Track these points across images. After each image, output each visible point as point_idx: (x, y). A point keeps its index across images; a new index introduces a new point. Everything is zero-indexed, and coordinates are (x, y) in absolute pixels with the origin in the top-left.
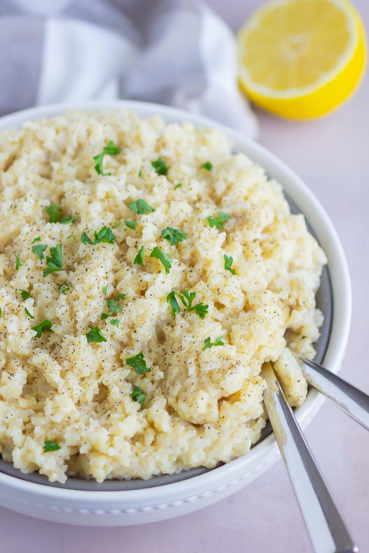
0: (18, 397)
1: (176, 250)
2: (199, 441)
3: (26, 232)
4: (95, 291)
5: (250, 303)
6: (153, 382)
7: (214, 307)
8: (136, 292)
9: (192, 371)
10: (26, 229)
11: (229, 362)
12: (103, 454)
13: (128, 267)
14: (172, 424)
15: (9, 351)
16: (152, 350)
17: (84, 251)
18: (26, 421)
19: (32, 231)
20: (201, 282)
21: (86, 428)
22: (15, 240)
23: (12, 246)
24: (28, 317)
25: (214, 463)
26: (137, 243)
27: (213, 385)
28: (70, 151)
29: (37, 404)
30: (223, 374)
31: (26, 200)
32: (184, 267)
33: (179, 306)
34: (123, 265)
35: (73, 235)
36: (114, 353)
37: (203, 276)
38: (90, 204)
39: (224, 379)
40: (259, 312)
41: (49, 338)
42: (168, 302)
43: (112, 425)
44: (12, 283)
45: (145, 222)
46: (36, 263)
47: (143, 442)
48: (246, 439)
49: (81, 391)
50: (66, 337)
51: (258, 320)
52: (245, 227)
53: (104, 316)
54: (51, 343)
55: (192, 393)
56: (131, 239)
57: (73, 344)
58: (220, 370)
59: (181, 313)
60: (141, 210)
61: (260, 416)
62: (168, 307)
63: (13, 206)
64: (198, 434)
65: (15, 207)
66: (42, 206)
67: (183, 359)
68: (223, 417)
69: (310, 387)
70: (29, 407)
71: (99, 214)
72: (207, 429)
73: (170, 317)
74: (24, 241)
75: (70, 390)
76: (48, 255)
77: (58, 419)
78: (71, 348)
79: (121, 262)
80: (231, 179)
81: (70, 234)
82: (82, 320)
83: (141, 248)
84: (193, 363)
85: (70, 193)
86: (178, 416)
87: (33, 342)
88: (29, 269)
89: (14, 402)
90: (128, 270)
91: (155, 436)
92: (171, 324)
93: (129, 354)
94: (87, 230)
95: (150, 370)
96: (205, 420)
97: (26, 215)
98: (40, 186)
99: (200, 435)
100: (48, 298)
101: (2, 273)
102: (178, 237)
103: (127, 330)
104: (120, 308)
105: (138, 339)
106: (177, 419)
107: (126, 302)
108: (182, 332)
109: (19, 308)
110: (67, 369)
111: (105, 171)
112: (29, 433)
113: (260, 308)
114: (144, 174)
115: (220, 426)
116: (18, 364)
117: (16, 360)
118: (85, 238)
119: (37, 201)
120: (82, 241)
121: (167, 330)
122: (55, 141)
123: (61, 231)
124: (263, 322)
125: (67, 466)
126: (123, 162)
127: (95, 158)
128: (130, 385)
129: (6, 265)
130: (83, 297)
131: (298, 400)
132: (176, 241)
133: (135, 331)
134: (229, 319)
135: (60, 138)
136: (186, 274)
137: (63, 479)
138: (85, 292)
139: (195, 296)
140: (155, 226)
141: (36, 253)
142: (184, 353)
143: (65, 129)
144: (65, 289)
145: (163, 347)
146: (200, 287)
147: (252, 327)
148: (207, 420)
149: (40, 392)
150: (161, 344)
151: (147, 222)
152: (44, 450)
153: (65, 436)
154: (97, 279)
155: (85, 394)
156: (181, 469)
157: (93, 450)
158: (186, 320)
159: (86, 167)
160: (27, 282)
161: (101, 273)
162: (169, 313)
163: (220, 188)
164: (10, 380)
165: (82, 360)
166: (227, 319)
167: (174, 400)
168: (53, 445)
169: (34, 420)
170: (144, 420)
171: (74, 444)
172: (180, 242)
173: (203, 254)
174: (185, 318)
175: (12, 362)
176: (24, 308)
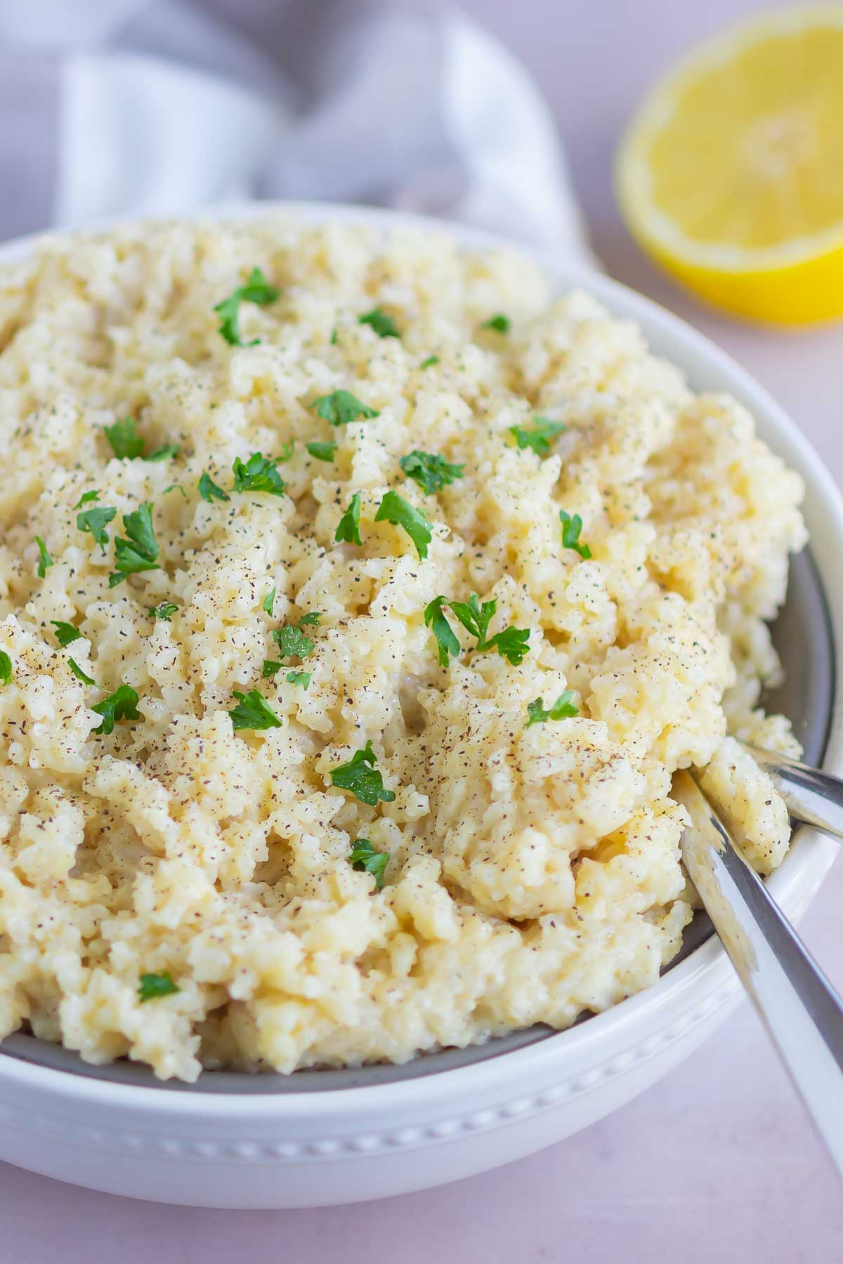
0: (65, 877)
1: (439, 507)
2: (528, 958)
3: (60, 487)
4: (245, 604)
5: (631, 626)
6: (402, 826)
7: (544, 638)
8: (348, 608)
9: (502, 781)
10: (60, 478)
11: (594, 756)
12: (289, 997)
13: (323, 550)
14: (460, 920)
15: (35, 764)
16: (393, 750)
17: (209, 519)
18: (88, 936)
19: (73, 481)
20: (507, 578)
21: (244, 933)
22: (33, 512)
23: (26, 526)
24: (78, 681)
25: (571, 1012)
26: (339, 491)
27: (557, 814)
28: (156, 299)
29: (114, 893)
30: (580, 785)
31: (54, 412)
32: (460, 546)
33: (455, 637)
34: (309, 546)
35: (179, 483)
36: (300, 758)
37: (511, 564)
38: (215, 410)
39: (584, 796)
40: (657, 642)
41: (132, 732)
42: (427, 626)
43: (307, 927)
44: (31, 609)
45: (356, 439)
46: (90, 555)
47: (388, 970)
48: (648, 947)
49: (223, 850)
50: (177, 721)
51: (655, 660)
52: (605, 449)
53: (270, 669)
54: (138, 746)
55: (504, 838)
56: (324, 483)
57: (198, 736)
58: (571, 776)
59: (462, 655)
60: (343, 416)
61: (676, 896)
62: (428, 641)
63: (23, 430)
64: (525, 944)
65: (28, 432)
66: (94, 426)
67: (475, 758)
68: (587, 895)
69: (797, 824)
70: (93, 901)
71: (239, 432)
72: (547, 929)
73: (434, 669)
74: (56, 506)
75: (197, 850)
76: (117, 534)
77: (171, 918)
78: (193, 743)
79: (302, 540)
80: (561, 339)
81: (169, 483)
82: (215, 681)
83: (352, 502)
84: (502, 762)
85: (163, 388)
86: (472, 901)
87: (94, 747)
88: (73, 571)
89: (55, 887)
90: (322, 556)
91: (417, 953)
92: (438, 683)
93: (339, 759)
94: (213, 470)
95: (392, 797)
96: (541, 906)
97: (57, 449)
98: (86, 385)
99: (532, 945)
100: (125, 635)
101: (5, 591)
102: (442, 474)
103: (329, 701)
104: (309, 645)
105: (359, 722)
106: (469, 909)
107: (321, 631)
108: (466, 700)
109: (53, 662)
110: (184, 799)
111: (245, 339)
112: (99, 962)
113: (658, 634)
114: (346, 338)
115: (580, 918)
116: (59, 794)
117: (54, 788)
118: (209, 488)
119: (81, 415)
120: (202, 493)
121: (429, 699)
122: (115, 278)
123: (148, 478)
124: (668, 664)
125: (198, 1038)
126: (289, 318)
127: (218, 309)
128: (344, 838)
129: (14, 568)
130: (213, 624)
131: (771, 852)
132: (438, 483)
133: (350, 701)
134: (582, 665)
135: (128, 271)
136: (467, 565)
137: (191, 1070)
138: (218, 608)
139: (493, 612)
140: (382, 449)
141: (88, 531)
142: (478, 741)
143: (139, 248)
144: (168, 608)
145: (422, 741)
146: (504, 589)
147: (643, 677)
148: (547, 907)
149: (118, 864)
150: (415, 736)
151: (362, 437)
152: (139, 996)
153: (192, 959)
154: (247, 576)
155: (233, 861)
156: (488, 1033)
157: (266, 991)
158: (474, 672)
159: (198, 337)
160: (71, 604)
161: (257, 562)
162: (431, 657)
163: (535, 365)
164: (42, 831)
165: (222, 774)
166: (577, 667)
167: (460, 861)
168: (160, 983)
169: (109, 928)
170: (389, 912)
171: (214, 978)
172: (446, 487)
173: (506, 507)
174: (473, 666)
175: (45, 793)
176: (67, 659)
